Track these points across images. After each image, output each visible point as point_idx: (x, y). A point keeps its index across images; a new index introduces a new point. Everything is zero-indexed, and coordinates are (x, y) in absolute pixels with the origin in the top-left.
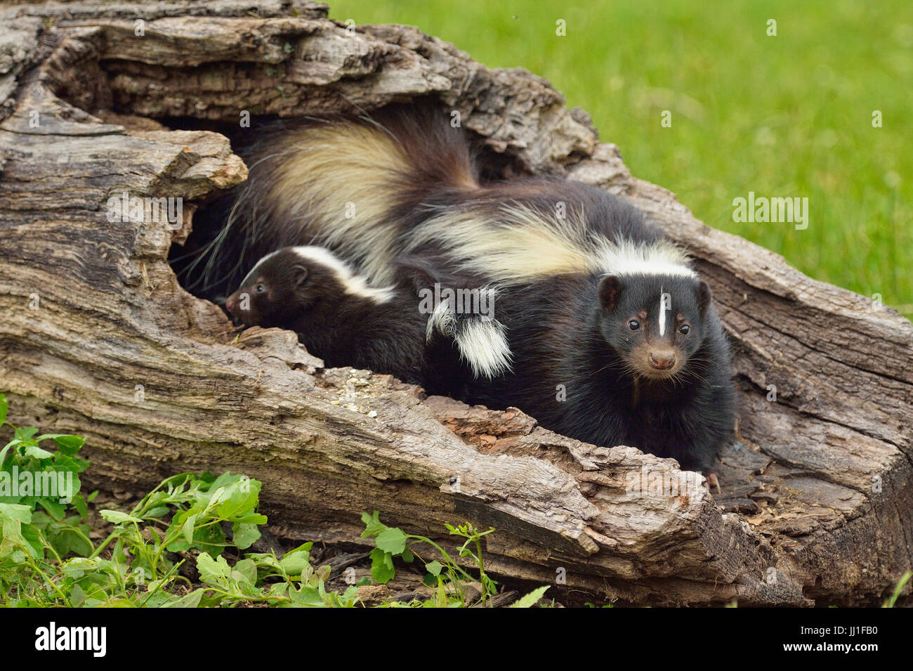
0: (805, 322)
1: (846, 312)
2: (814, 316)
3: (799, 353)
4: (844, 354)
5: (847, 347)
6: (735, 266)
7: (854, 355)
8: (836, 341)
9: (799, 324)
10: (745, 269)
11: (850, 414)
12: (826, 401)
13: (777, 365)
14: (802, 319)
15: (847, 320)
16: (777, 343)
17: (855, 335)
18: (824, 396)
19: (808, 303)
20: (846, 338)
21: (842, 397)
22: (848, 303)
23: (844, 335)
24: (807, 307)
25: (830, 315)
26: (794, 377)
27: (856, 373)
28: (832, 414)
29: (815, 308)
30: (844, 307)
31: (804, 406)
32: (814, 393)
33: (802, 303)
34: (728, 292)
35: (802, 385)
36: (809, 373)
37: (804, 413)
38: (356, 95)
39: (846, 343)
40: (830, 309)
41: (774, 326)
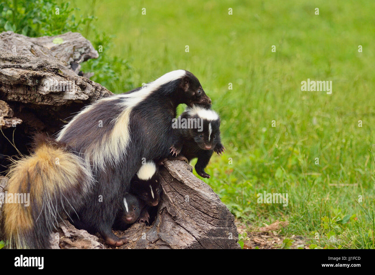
0: (186, 191)
1: (196, 189)
2: (188, 189)
3: (182, 202)
4: (194, 203)
5: (195, 201)
6: (170, 169)
7: (196, 204)
8: (193, 199)
9: (185, 191)
10: (172, 170)
11: (188, 225)
12: (183, 220)
13: (173, 205)
14: (186, 190)
15: (196, 192)
16: (177, 197)
17: (197, 197)
18: (183, 218)
19: (186, 184)
20: (195, 198)
21: (187, 219)
22: (198, 186)
23: (195, 197)
24: (186, 186)
25: (192, 189)
26: (177, 210)
27: (196, 211)
28: (183, 225)
29: (188, 186)
30: (196, 187)
31: (177, 220)
32: (181, 216)
33: (185, 184)
34: (169, 178)
35: (178, 213)
36: (181, 209)
37: (176, 223)
38: (57, 99)
39: (195, 199)
40: (192, 187)
41: (177, 191)
